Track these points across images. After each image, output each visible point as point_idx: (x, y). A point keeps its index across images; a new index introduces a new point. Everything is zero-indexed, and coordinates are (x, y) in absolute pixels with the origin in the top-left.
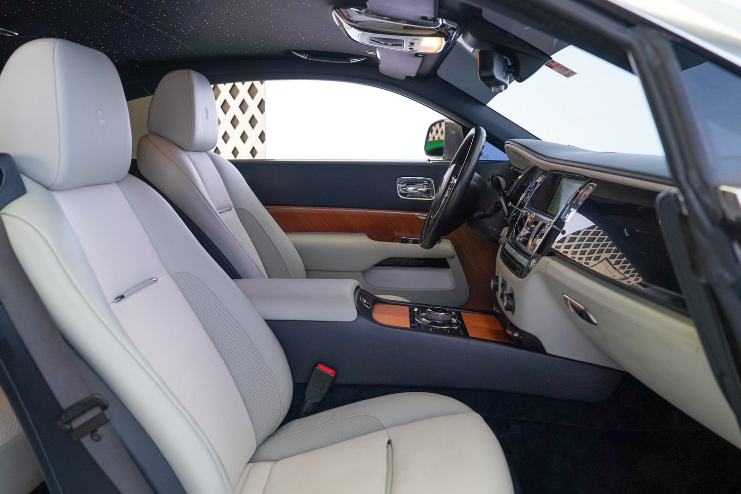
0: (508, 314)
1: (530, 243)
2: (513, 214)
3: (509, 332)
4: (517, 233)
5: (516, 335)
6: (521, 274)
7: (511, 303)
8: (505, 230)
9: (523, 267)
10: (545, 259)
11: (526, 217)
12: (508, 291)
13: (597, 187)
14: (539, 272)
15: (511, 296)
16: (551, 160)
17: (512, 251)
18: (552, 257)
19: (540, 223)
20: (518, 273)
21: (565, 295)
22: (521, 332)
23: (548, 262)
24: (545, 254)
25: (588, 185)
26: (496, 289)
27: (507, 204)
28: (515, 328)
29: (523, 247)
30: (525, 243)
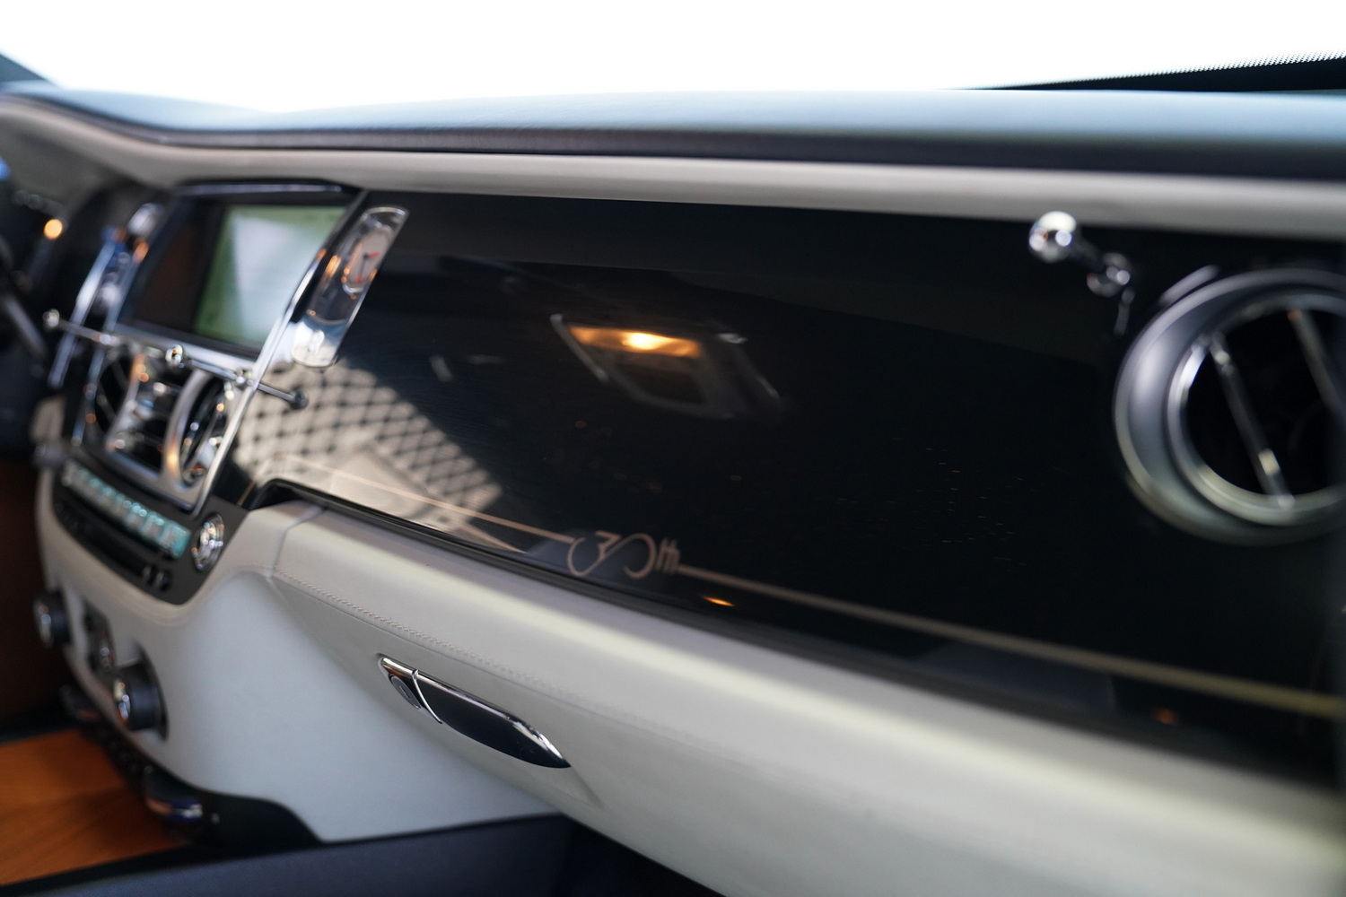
0: (147, 741)
1: (173, 459)
2: (67, 349)
3: (159, 807)
4: (105, 423)
5: (194, 811)
6: (165, 587)
7: (143, 701)
8: (49, 417)
9: (168, 557)
10: (264, 521)
11: (126, 363)
12: (125, 657)
13: (408, 222)
14: (253, 577)
15: (142, 673)
16: (183, 139)
17: (104, 495)
18: (282, 506)
19: (197, 378)
20: (151, 581)
21: (386, 660)
22: (212, 801)
23: (283, 537)
24: (255, 502)
25: (365, 217)
26: (63, 636)
27: (38, 321)
28: (181, 790)
29: (146, 475)
30: (154, 459)
